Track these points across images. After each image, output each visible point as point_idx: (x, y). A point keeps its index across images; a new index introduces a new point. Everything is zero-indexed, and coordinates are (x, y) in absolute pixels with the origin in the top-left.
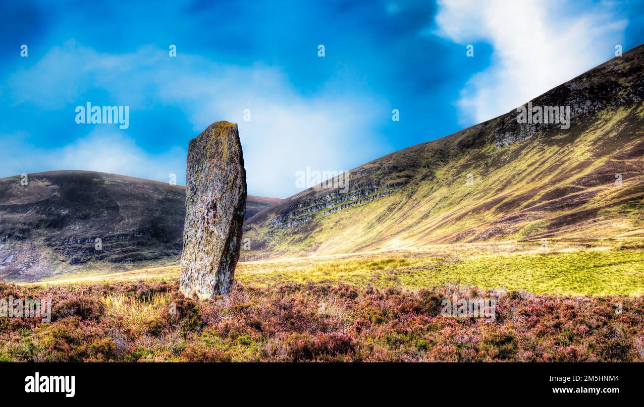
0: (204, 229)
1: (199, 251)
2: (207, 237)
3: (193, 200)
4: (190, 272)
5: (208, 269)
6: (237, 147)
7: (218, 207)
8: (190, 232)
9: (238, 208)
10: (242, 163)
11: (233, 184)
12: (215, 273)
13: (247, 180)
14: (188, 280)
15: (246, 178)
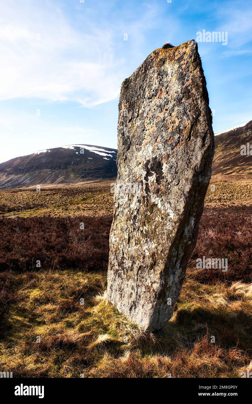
0: (142, 199)
1: (134, 229)
2: (146, 211)
3: (126, 157)
4: (121, 256)
5: (149, 261)
6: (197, 73)
7: (164, 167)
8: (121, 200)
9: (201, 172)
10: (205, 96)
11: (190, 133)
12: (159, 272)
13: (213, 125)
14: (119, 266)
15: (212, 123)
